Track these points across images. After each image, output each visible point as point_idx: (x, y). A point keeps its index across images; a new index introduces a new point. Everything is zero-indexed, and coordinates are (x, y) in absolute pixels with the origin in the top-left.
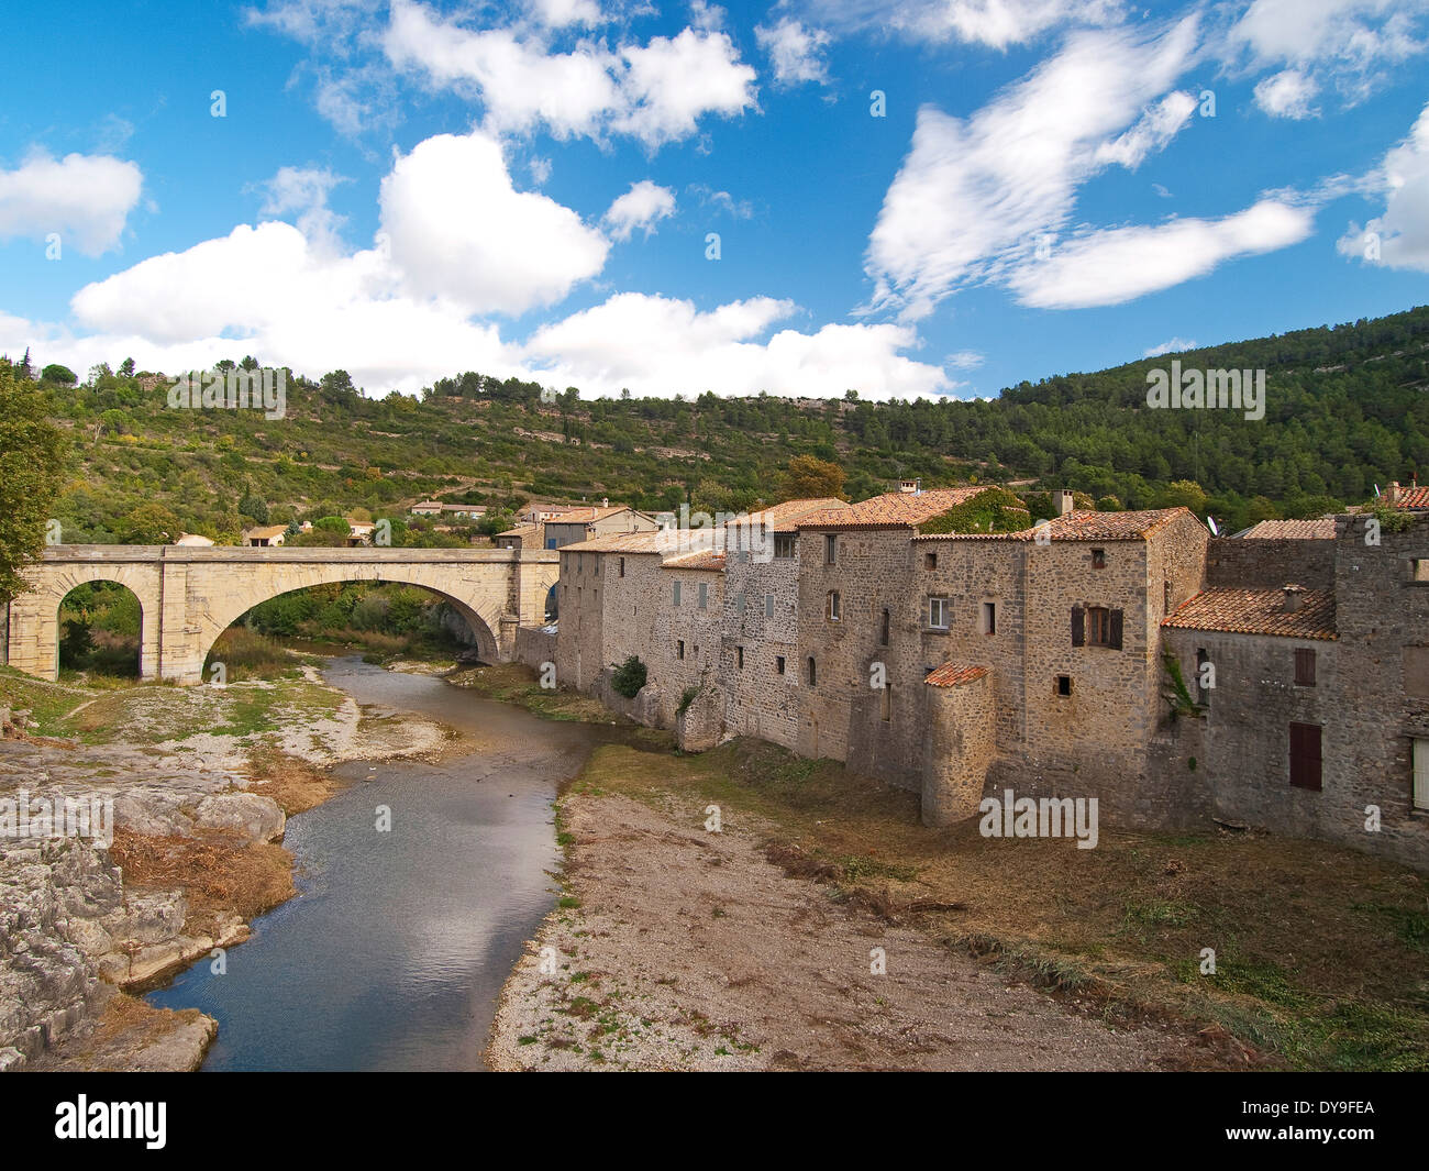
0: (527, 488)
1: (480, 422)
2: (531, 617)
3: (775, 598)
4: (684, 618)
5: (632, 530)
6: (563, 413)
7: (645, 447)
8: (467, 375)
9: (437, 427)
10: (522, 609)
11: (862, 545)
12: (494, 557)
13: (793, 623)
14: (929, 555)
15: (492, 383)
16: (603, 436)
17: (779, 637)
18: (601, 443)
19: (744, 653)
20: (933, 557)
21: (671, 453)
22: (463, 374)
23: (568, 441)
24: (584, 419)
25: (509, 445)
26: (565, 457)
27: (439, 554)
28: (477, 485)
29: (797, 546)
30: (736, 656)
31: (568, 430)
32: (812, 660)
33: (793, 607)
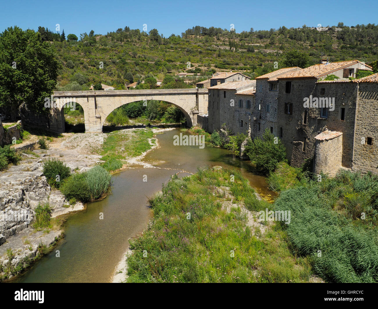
0: (216, 67)
1: (200, 44)
2: (203, 111)
3: (271, 106)
4: (243, 112)
5: (232, 81)
6: (229, 39)
7: (258, 49)
8: (196, 27)
9: (186, 47)
10: (200, 109)
11: (299, 85)
12: (190, 92)
13: (276, 115)
14: (322, 89)
15: (204, 29)
16: (243, 46)
17: (271, 119)
18: (243, 49)
19: (261, 126)
20: (324, 89)
21: (268, 51)
22: (195, 27)
23: (231, 49)
24: (237, 41)
25: (210, 52)
26: (229, 54)
27: (172, 91)
28: (199, 66)
29: (278, 86)
30: (258, 126)
31: (231, 45)
32: (281, 129)
33: (276, 109)
